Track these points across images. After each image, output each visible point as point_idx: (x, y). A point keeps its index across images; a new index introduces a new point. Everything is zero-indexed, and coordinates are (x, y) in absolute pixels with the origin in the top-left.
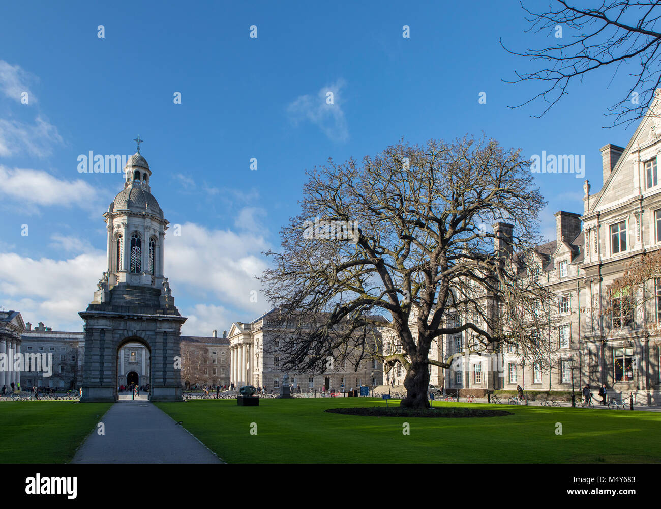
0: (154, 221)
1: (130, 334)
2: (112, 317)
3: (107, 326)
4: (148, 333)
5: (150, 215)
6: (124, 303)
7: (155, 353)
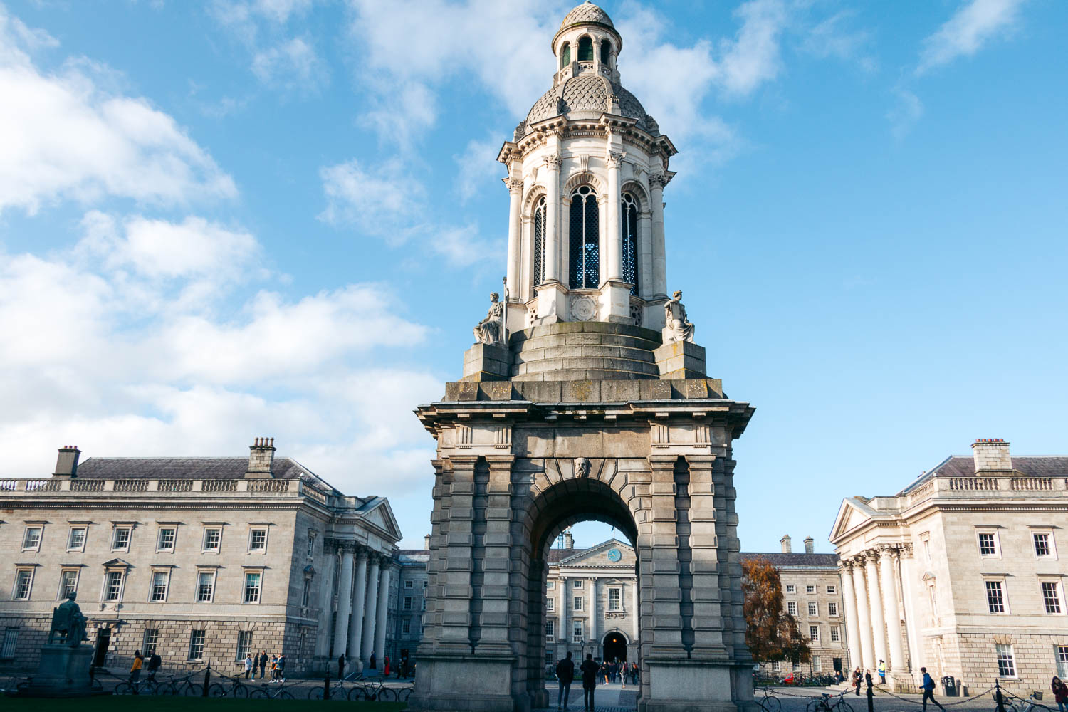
0: (632, 143)
1: (567, 473)
2: (510, 415)
3: (497, 448)
4: (625, 465)
5: (620, 121)
6: (550, 372)
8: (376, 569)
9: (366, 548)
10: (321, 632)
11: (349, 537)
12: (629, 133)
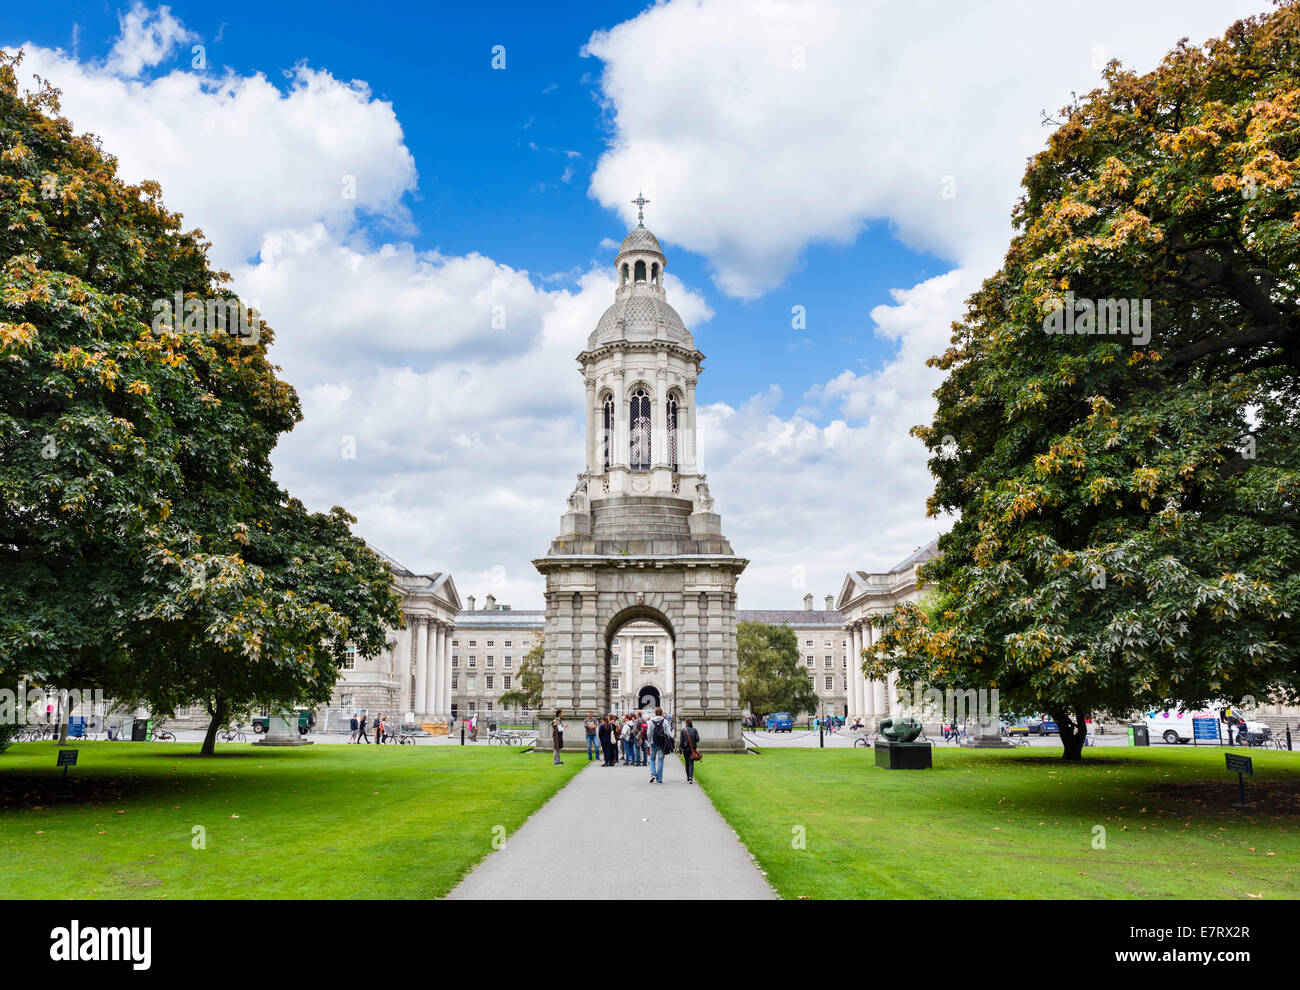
0: (674, 358)
1: (632, 601)
2: (594, 566)
3: (587, 586)
4: (668, 597)
5: (665, 345)
6: (619, 534)
7: (684, 641)
8: (442, 637)
9: (435, 621)
10: (404, 693)
11: (424, 612)
12: (672, 350)
